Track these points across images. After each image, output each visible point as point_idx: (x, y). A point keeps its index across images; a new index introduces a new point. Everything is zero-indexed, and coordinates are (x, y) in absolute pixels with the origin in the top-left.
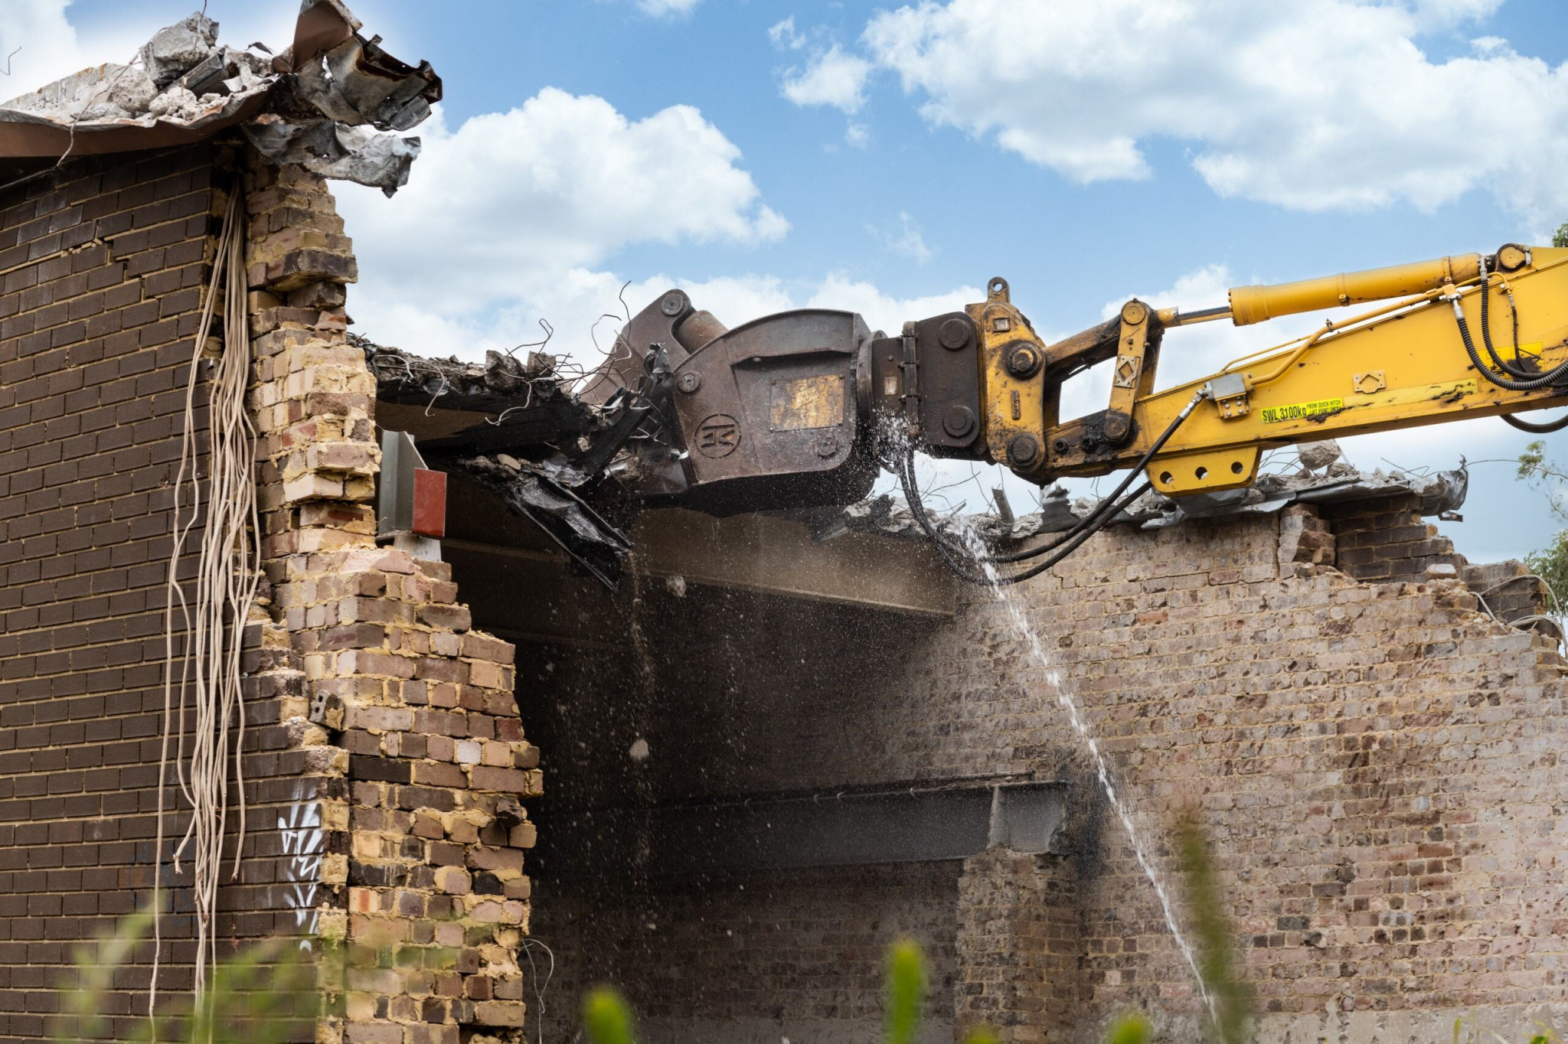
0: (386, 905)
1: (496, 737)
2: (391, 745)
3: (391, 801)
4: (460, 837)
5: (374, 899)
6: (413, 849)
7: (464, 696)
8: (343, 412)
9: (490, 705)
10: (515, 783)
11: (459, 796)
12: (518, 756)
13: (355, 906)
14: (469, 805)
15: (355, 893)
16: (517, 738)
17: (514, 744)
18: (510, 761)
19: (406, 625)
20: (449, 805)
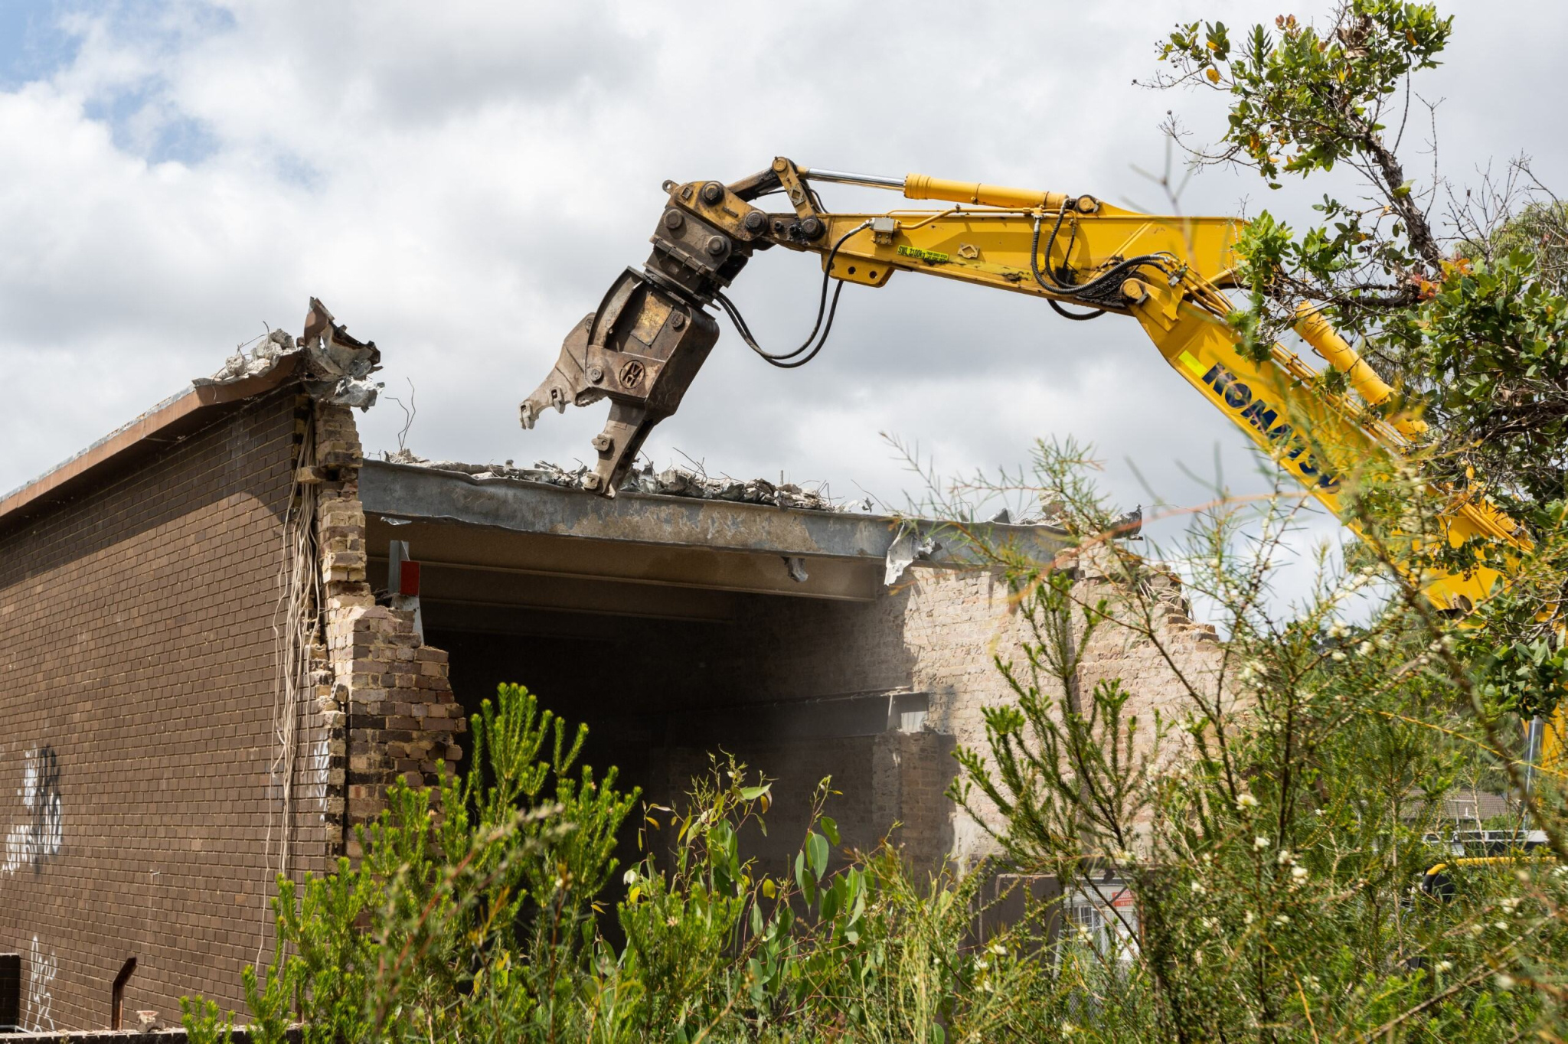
0: (371, 794)
1: (437, 702)
2: (373, 710)
3: (373, 739)
4: (415, 756)
5: (364, 791)
6: (387, 763)
7: (417, 681)
8: (345, 536)
9: (433, 685)
10: (449, 726)
11: (415, 734)
12: (450, 711)
13: (352, 795)
14: (420, 739)
15: (352, 788)
16: (449, 701)
17: (448, 706)
18: (446, 714)
19: (381, 645)
20: (408, 739)
